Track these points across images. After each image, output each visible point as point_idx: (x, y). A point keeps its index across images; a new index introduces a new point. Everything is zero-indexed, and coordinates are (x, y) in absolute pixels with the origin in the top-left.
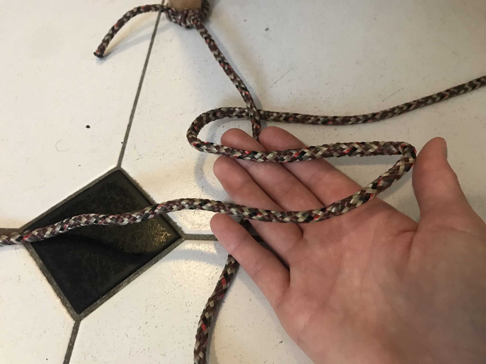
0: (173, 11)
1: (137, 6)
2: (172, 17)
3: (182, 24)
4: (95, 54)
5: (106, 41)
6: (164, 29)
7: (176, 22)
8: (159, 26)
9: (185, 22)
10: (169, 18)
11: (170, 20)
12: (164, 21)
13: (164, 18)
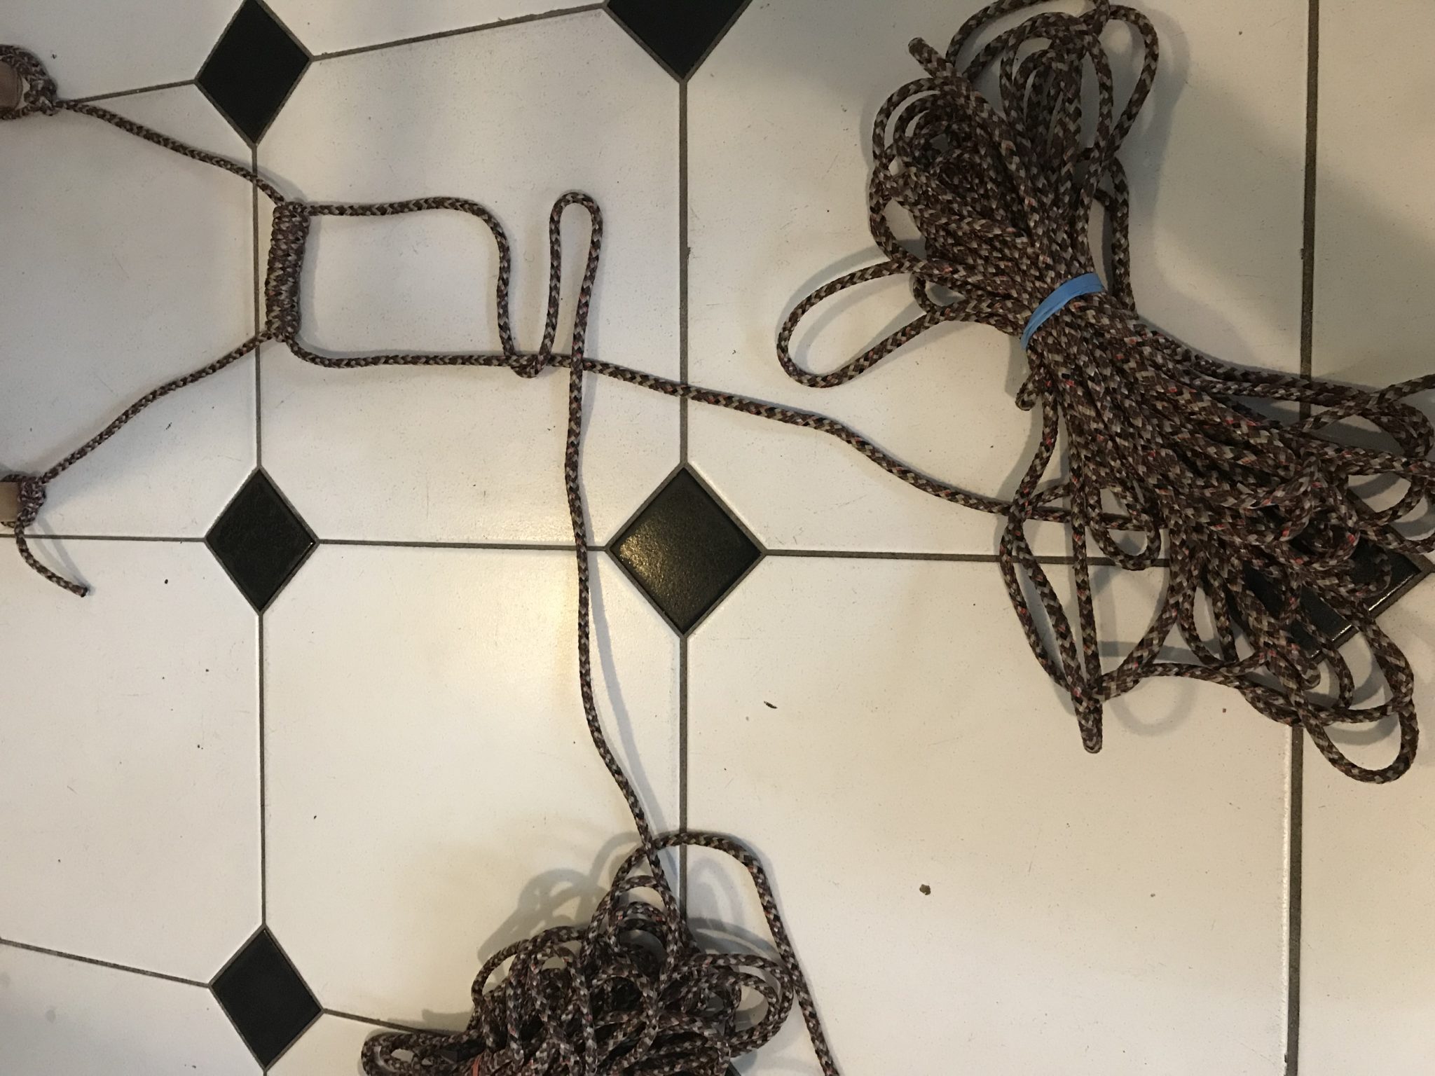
0: (22, 516)
1: (18, 554)
2: (29, 516)
3: (40, 502)
4: (83, 595)
5: (67, 585)
6: (45, 525)
7: (36, 511)
8: (42, 533)
9: (38, 498)
10: (31, 520)
11: (33, 519)
12: (37, 528)
13: (30, 530)
